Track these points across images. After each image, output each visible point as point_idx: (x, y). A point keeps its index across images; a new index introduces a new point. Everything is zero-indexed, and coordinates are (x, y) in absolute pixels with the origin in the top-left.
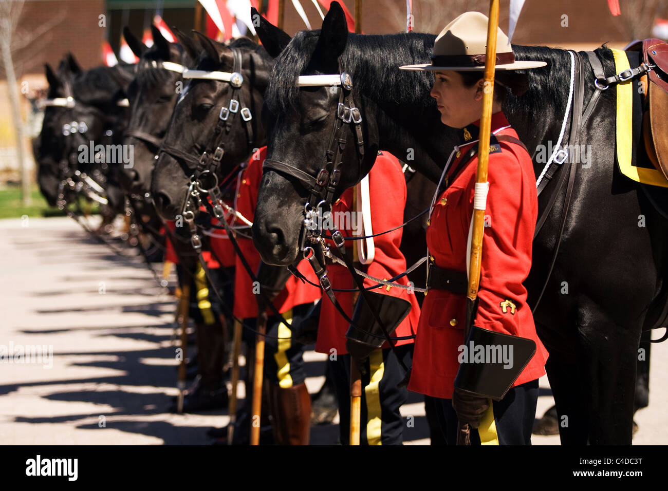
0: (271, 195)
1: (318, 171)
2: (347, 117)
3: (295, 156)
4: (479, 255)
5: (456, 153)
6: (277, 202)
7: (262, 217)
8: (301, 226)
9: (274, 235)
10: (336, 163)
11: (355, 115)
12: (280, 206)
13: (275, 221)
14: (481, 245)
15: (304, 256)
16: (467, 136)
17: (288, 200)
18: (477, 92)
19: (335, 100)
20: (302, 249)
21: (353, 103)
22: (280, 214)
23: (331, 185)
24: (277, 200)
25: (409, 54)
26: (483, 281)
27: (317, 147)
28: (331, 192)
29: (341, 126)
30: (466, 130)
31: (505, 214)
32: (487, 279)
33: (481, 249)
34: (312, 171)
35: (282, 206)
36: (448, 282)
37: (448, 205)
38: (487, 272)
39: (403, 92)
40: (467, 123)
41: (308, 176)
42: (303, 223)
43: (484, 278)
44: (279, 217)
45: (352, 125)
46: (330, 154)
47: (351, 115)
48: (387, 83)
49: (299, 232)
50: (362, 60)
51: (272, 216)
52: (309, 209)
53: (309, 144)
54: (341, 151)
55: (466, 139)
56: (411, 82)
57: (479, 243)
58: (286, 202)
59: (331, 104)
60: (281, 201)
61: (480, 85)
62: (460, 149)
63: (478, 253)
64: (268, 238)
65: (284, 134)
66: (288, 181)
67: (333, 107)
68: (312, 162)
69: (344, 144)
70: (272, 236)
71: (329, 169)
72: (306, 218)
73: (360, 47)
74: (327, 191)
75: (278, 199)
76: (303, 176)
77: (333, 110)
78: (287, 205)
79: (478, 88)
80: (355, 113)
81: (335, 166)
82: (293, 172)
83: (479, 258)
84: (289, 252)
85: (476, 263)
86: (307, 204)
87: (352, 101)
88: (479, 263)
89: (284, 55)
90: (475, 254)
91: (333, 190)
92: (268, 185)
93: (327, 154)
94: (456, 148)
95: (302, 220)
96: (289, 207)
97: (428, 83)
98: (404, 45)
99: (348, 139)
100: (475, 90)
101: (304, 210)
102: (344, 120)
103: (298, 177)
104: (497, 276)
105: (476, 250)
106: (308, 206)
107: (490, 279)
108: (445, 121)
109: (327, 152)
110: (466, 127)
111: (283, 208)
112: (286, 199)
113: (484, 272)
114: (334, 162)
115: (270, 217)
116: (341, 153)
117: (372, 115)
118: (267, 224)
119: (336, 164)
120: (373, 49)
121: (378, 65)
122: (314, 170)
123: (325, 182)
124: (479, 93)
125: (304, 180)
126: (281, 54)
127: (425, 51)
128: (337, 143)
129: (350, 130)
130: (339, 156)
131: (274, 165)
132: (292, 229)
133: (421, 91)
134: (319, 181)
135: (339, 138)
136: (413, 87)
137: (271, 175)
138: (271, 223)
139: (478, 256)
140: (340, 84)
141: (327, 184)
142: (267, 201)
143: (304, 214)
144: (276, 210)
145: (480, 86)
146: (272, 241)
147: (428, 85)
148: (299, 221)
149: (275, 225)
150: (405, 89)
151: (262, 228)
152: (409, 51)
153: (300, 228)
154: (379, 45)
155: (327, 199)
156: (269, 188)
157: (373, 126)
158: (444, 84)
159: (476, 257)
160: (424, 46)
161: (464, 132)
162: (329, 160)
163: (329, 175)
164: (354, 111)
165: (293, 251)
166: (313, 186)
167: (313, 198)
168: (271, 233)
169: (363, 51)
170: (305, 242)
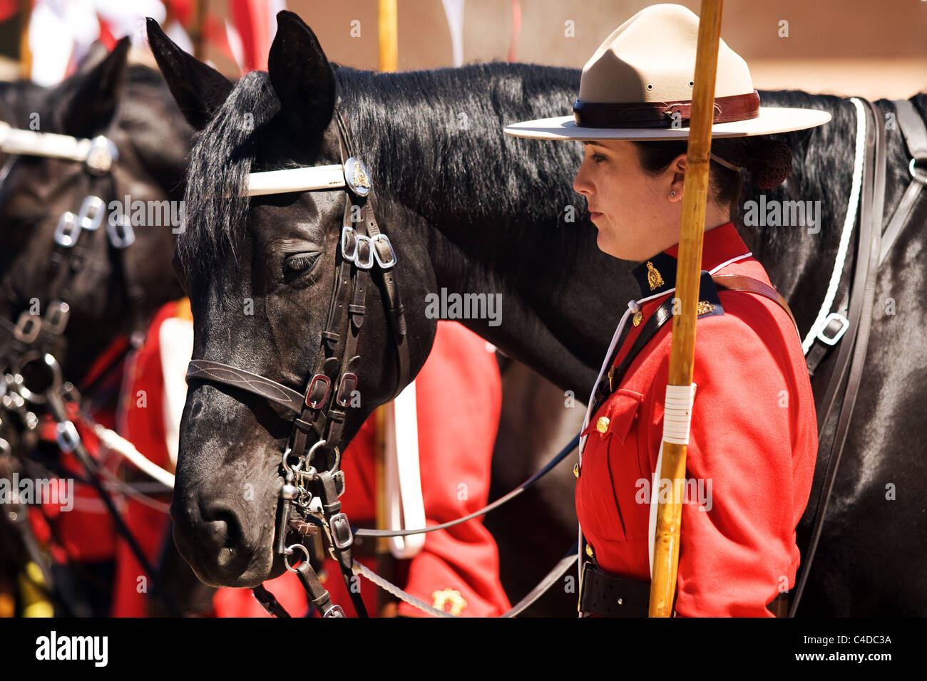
0: (207, 437)
1: (307, 377)
2: (364, 256)
3: (255, 348)
4: (674, 545)
5: (632, 316)
6: (222, 452)
7: (192, 487)
8: (276, 500)
9: (220, 525)
10: (346, 358)
11: (381, 251)
12: (228, 460)
13: (219, 494)
14: (679, 522)
15: (287, 566)
16: (655, 278)
17: (246, 445)
18: (674, 183)
19: (336, 221)
20: (281, 551)
21: (375, 224)
22: (230, 478)
23: (337, 407)
24: (221, 447)
25: (491, 108)
26: (681, 602)
27: (303, 327)
28: (337, 421)
29: (352, 277)
30: (650, 266)
31: (730, 451)
32: (690, 597)
33: (678, 532)
34: (295, 378)
35: (233, 459)
36: (620, 602)
37: (611, 434)
38: (689, 580)
39: (481, 191)
40: (654, 251)
41: (286, 391)
42: (281, 492)
43: (682, 593)
44: (229, 485)
45: (376, 272)
46: (331, 340)
47: (373, 251)
48: (447, 177)
49: (273, 513)
50: (390, 128)
51: (214, 484)
52: (292, 460)
53: (284, 320)
54: (355, 331)
55: (652, 285)
56: (497, 170)
57: (674, 517)
58: (242, 450)
59: (326, 227)
60: (230, 450)
61: (680, 168)
62: (641, 307)
63: (672, 539)
64: (207, 533)
65: (228, 301)
66: (242, 405)
67: (332, 236)
68: (292, 357)
69: (362, 315)
70: (214, 526)
71: (332, 372)
72: (286, 482)
73: (384, 101)
74: (329, 420)
75: (225, 444)
76: (275, 391)
77: (333, 240)
78: (244, 457)
79: (676, 175)
80: (380, 246)
81: (345, 366)
82: (251, 383)
83: (674, 550)
84: (254, 558)
85: (666, 561)
86: (288, 451)
87: (373, 221)
88: (672, 562)
89: (216, 127)
90: (665, 541)
91: (343, 416)
92: (200, 415)
93: (324, 340)
94: (632, 307)
95: (278, 487)
96: (248, 460)
97: (534, 169)
98: (479, 91)
99: (368, 304)
100: (670, 179)
101: (281, 466)
102: (358, 264)
103: (263, 393)
104: (711, 589)
105: (666, 532)
106: (289, 455)
107: (696, 596)
108: (605, 246)
109: (324, 335)
110: (651, 260)
111: (236, 463)
112: (242, 444)
113: (682, 582)
114: (341, 356)
115: (208, 486)
116: (355, 336)
117: (419, 247)
118: (202, 501)
119: (347, 360)
120: (413, 102)
121: (424, 137)
122: (299, 375)
123: (324, 401)
124: (677, 185)
125: (278, 400)
126: (210, 127)
127: (525, 100)
128: (345, 316)
129: (371, 284)
130: (352, 342)
131: (210, 371)
132: (257, 510)
133: (520, 188)
134: (311, 400)
135: (351, 302)
136: (503, 182)
137: (206, 393)
138: (210, 498)
139: (671, 545)
140: (343, 184)
141: (327, 405)
142: (200, 451)
143: (283, 473)
144: (219, 469)
145: (680, 172)
146: (216, 537)
147: (535, 176)
148: (273, 489)
149: (219, 503)
150: (486, 185)
151: (193, 510)
152: (489, 103)
153: (275, 506)
154: (425, 94)
155: (329, 439)
156: (202, 421)
157: (423, 271)
158: (603, 166)
159: (668, 549)
160: (524, 88)
161: (647, 270)
162: (329, 353)
163: (332, 387)
164: (378, 242)
165: (264, 555)
166: (299, 412)
167: (300, 438)
168: (212, 521)
169: (390, 108)
170: (288, 535)
